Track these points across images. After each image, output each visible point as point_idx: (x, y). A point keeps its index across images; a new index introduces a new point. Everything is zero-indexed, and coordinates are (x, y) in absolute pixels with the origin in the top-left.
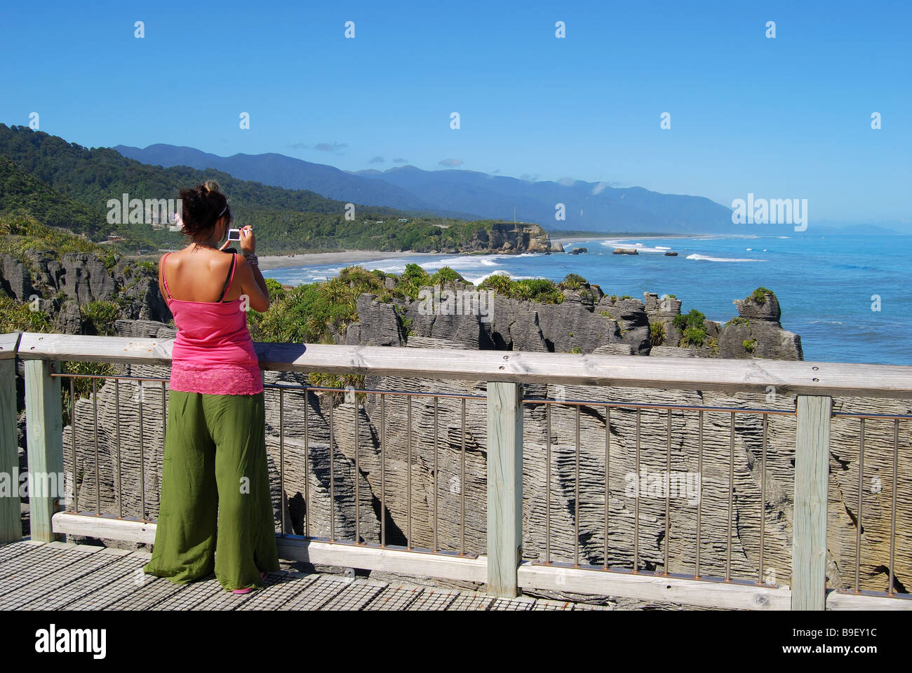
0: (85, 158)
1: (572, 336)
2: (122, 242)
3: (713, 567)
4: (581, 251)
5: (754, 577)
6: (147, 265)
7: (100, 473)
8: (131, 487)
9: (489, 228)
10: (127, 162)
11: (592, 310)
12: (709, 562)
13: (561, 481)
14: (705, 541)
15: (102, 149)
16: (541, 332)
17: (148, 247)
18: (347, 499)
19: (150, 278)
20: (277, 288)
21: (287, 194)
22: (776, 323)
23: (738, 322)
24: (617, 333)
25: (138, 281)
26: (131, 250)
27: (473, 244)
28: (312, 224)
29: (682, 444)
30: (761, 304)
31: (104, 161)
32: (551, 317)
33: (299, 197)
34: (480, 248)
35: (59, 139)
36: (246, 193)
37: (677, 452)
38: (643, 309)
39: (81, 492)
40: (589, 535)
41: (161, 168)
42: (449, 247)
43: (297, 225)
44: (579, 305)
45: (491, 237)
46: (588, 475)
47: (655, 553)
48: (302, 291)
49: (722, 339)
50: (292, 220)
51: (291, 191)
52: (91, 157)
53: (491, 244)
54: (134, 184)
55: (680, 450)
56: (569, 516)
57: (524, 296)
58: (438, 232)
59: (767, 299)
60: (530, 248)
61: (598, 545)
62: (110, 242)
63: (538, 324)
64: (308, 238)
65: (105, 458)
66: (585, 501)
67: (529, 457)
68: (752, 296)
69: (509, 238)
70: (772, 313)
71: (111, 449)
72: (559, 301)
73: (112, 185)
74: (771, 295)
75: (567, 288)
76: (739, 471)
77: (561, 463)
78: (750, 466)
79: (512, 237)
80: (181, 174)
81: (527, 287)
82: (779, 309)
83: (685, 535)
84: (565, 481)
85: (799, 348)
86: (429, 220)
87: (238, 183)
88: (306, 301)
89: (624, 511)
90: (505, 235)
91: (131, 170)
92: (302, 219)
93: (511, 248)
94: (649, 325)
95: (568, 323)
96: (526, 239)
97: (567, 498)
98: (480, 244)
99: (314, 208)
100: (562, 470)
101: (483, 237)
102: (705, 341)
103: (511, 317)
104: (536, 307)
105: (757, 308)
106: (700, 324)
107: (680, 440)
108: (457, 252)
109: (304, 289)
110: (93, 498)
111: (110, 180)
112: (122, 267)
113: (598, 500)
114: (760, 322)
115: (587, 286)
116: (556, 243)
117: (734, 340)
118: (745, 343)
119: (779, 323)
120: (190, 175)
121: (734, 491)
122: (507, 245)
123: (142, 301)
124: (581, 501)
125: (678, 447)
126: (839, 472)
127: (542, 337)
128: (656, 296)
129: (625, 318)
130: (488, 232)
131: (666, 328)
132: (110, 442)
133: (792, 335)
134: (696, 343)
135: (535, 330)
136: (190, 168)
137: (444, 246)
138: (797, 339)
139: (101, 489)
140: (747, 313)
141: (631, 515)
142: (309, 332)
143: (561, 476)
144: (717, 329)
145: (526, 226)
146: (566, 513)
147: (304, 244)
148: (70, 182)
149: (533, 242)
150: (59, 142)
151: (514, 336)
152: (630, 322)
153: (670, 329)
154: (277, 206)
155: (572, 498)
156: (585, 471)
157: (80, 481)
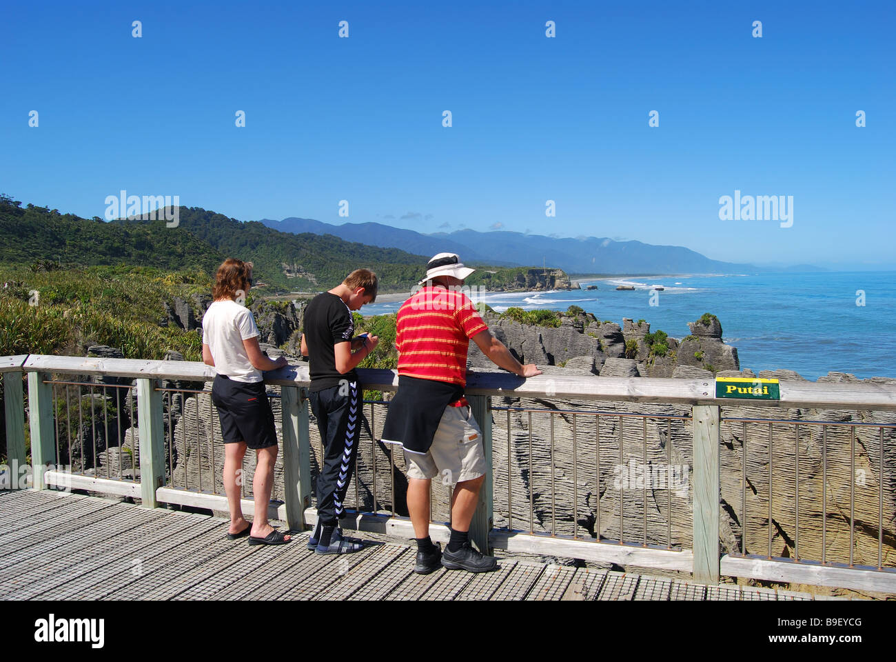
0: (240, 229)
1: (567, 351)
2: (265, 287)
3: (635, 519)
4: (593, 288)
5: (664, 526)
6: (274, 303)
7: (201, 450)
8: (219, 459)
9: (526, 272)
10: (269, 231)
11: (582, 332)
12: (633, 515)
13: (517, 456)
14: (630, 500)
15: (252, 222)
16: (543, 348)
17: (283, 291)
18: (364, 468)
19: (276, 312)
20: (359, 319)
21: (381, 251)
22: (719, 339)
23: (690, 339)
24: (599, 348)
25: (267, 315)
26: (272, 292)
27: (514, 284)
28: (399, 272)
29: (614, 429)
30: (707, 325)
31: (253, 231)
32: (551, 337)
33: (390, 253)
34: (519, 287)
35: (223, 215)
36: (352, 251)
37: (610, 435)
38: (620, 330)
39: (188, 463)
40: (537, 496)
41: (292, 234)
42: (497, 287)
43: (388, 273)
44: (571, 328)
45: (527, 279)
46: (538, 452)
47: (585, 508)
48: (376, 321)
49: (679, 352)
50: (384, 269)
51: (384, 249)
52: (244, 228)
53: (527, 284)
54: (274, 247)
55: (613, 434)
56: (523, 481)
57: (532, 322)
58: (489, 276)
59: (712, 321)
60: (556, 286)
61: (545, 502)
62: (257, 287)
63: (541, 342)
64: (396, 282)
65: (204, 439)
66: (536, 470)
67: (498, 439)
68: (700, 319)
69: (540, 280)
70: (715, 332)
71: (206, 432)
72: (558, 325)
73: (259, 247)
74: (714, 318)
75: (564, 316)
76: (654, 449)
77: (518, 443)
78: (663, 445)
79: (542, 279)
80: (307, 239)
81: (535, 316)
82: (721, 329)
83: (616, 496)
84: (520, 456)
85: (736, 357)
86: (482, 268)
87: (347, 244)
88: (378, 327)
89: (563, 478)
90: (537, 277)
91: (271, 236)
92: (391, 268)
93: (542, 287)
94: (624, 342)
95: (564, 341)
96: (553, 280)
97: (521, 469)
98: (519, 284)
99: (399, 261)
100: (518, 448)
101: (521, 279)
102: (667, 353)
103: (522, 338)
104: (541, 330)
105: (705, 328)
106: (663, 341)
107: (613, 426)
108: (503, 290)
109: (377, 319)
110: (196, 467)
111: (257, 244)
112: (256, 305)
113: (545, 470)
114: (707, 339)
115: (584, 314)
116: (574, 283)
117: (688, 352)
118: (696, 354)
119: (721, 339)
120: (312, 239)
121: (650, 463)
122: (538, 285)
123: (270, 328)
124: (533, 470)
125: (611, 431)
126: (739, 449)
127: (544, 351)
128: (632, 320)
129: (607, 337)
130: (525, 276)
131: (639, 344)
132: (206, 428)
133: (731, 348)
134: (660, 355)
135: (539, 347)
136: (313, 234)
137: (493, 286)
138: (735, 351)
139: (202, 460)
140: (697, 332)
141: (568, 481)
142: (380, 350)
143: (517, 452)
144: (677, 345)
145: (553, 271)
146: (520, 479)
147: (393, 286)
148: (230, 246)
149: (557, 282)
150: (223, 217)
151: (524, 351)
152: (610, 340)
153: (642, 344)
154: (374, 259)
155: (525, 468)
156: (536, 449)
157: (188, 455)
